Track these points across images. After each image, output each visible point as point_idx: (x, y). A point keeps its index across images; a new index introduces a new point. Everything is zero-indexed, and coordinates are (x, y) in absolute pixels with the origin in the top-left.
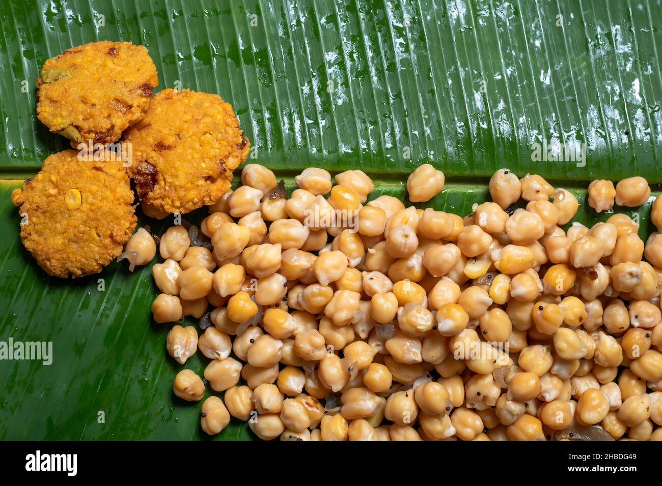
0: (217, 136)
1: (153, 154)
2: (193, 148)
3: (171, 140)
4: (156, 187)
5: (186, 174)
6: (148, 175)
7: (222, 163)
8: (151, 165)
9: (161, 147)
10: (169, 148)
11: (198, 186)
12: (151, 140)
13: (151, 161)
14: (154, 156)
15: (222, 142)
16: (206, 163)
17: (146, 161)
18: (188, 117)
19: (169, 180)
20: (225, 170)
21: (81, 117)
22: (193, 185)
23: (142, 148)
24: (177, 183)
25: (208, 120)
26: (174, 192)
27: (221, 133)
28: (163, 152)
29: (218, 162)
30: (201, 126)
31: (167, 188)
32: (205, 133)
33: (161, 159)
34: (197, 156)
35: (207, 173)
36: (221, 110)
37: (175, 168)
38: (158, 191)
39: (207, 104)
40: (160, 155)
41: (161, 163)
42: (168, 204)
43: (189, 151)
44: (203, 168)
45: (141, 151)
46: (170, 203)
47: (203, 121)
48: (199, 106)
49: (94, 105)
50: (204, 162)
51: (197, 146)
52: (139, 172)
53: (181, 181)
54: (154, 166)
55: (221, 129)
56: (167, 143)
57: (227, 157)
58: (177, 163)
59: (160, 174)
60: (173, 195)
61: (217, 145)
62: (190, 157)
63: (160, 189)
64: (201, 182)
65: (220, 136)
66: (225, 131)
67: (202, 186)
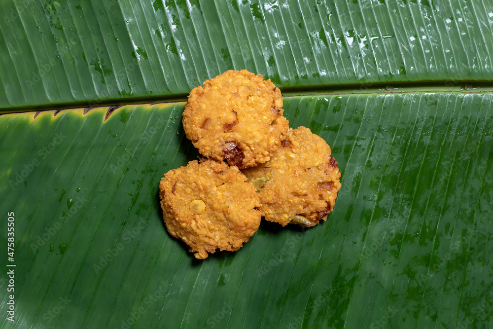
0: (257, 94)
1: (228, 135)
2: (250, 112)
3: (231, 118)
4: (245, 153)
5: (259, 130)
6: (234, 149)
7: (274, 108)
8: (232, 142)
9: (229, 127)
10: (235, 123)
11: (271, 133)
12: (219, 127)
13: (229, 140)
14: (229, 135)
15: (264, 95)
16: (265, 115)
17: (227, 142)
18: (229, 96)
19: (251, 142)
20: (279, 111)
21: (301, 207)
22: (268, 134)
23: (217, 136)
24: (257, 141)
25: (242, 89)
26: (259, 148)
27: (258, 90)
28: (233, 128)
29: (272, 109)
30: (241, 95)
31: (253, 148)
32: (248, 98)
33: (236, 134)
34: (256, 115)
35: (271, 120)
36: (243, 77)
37: (249, 132)
38: (249, 155)
39: (231, 80)
40: (233, 132)
41: (238, 136)
42: (260, 158)
43: (249, 115)
44: (266, 119)
45: (218, 139)
46: (262, 156)
47: (240, 92)
48: (226, 85)
49: (306, 195)
50: (263, 115)
51: (251, 109)
52: (226, 153)
53: (259, 137)
54: (235, 142)
55: (256, 88)
56: (231, 121)
57: (274, 102)
58: (249, 129)
59: (242, 144)
60: (260, 149)
61: (262, 100)
62: (252, 119)
63: (248, 153)
64: (272, 129)
65: (259, 92)
66: (260, 87)
67: (274, 131)
